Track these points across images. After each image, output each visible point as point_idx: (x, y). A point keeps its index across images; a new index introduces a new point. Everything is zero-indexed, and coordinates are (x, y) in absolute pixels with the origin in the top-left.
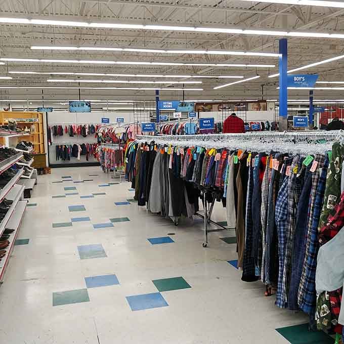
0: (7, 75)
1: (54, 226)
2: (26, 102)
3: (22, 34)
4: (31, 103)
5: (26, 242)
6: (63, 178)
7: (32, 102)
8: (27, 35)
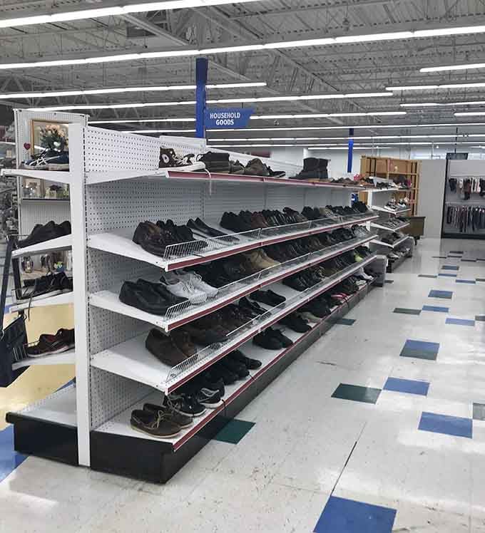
0: (401, 109)
1: (397, 311)
2: (430, 146)
3: (419, 51)
4: (438, 147)
5: (351, 322)
6: (451, 252)
7: (439, 145)
8: (425, 52)
